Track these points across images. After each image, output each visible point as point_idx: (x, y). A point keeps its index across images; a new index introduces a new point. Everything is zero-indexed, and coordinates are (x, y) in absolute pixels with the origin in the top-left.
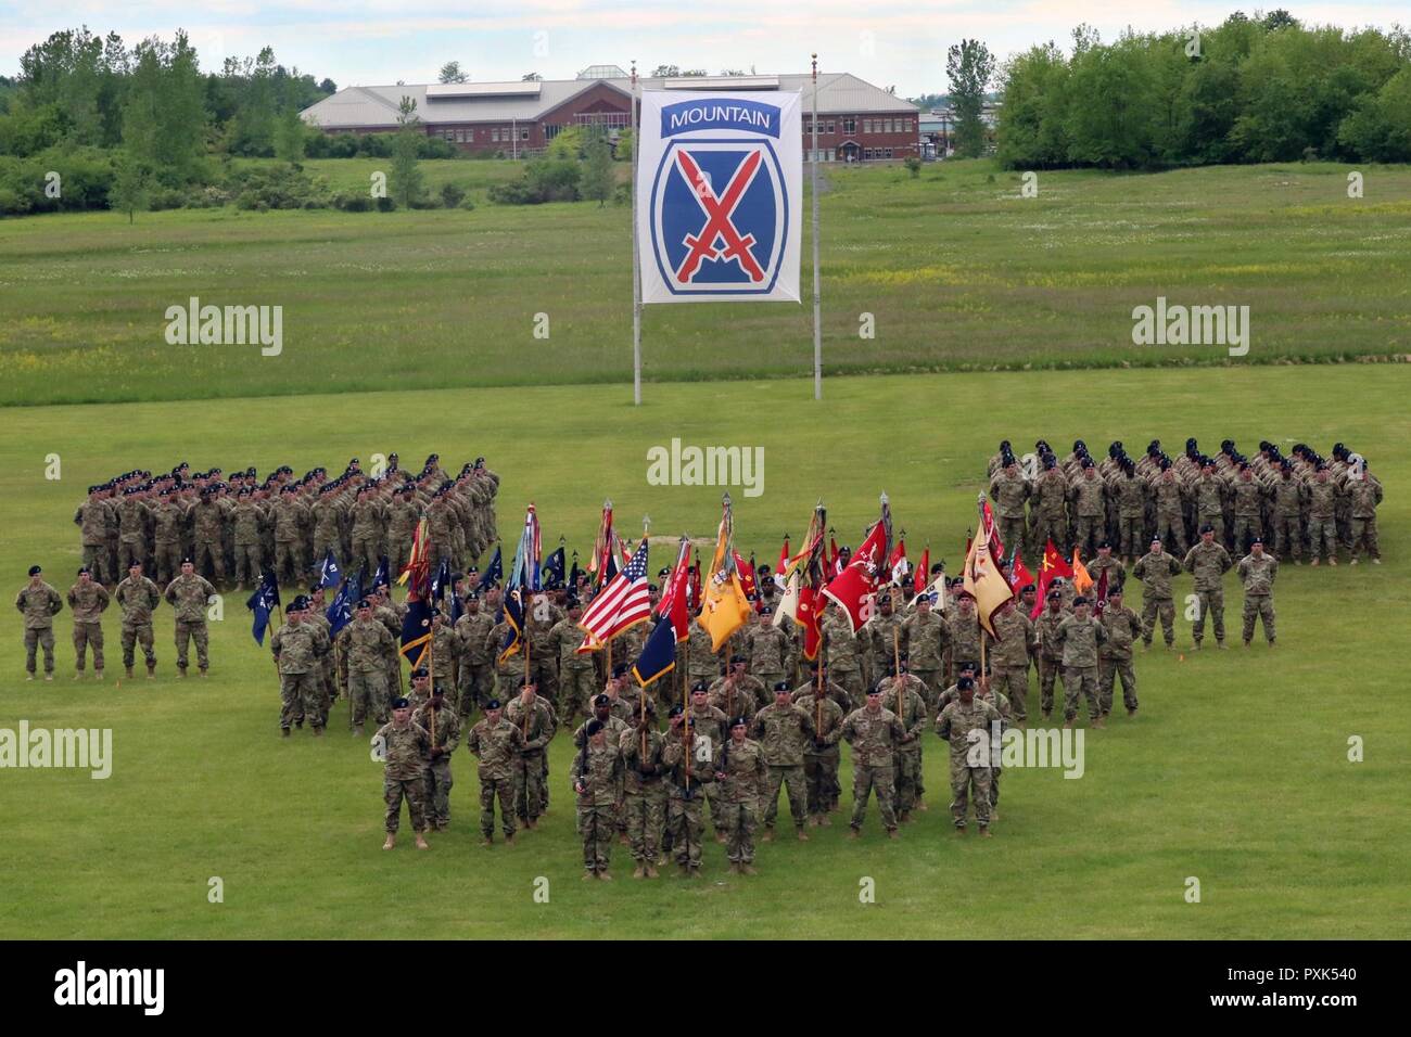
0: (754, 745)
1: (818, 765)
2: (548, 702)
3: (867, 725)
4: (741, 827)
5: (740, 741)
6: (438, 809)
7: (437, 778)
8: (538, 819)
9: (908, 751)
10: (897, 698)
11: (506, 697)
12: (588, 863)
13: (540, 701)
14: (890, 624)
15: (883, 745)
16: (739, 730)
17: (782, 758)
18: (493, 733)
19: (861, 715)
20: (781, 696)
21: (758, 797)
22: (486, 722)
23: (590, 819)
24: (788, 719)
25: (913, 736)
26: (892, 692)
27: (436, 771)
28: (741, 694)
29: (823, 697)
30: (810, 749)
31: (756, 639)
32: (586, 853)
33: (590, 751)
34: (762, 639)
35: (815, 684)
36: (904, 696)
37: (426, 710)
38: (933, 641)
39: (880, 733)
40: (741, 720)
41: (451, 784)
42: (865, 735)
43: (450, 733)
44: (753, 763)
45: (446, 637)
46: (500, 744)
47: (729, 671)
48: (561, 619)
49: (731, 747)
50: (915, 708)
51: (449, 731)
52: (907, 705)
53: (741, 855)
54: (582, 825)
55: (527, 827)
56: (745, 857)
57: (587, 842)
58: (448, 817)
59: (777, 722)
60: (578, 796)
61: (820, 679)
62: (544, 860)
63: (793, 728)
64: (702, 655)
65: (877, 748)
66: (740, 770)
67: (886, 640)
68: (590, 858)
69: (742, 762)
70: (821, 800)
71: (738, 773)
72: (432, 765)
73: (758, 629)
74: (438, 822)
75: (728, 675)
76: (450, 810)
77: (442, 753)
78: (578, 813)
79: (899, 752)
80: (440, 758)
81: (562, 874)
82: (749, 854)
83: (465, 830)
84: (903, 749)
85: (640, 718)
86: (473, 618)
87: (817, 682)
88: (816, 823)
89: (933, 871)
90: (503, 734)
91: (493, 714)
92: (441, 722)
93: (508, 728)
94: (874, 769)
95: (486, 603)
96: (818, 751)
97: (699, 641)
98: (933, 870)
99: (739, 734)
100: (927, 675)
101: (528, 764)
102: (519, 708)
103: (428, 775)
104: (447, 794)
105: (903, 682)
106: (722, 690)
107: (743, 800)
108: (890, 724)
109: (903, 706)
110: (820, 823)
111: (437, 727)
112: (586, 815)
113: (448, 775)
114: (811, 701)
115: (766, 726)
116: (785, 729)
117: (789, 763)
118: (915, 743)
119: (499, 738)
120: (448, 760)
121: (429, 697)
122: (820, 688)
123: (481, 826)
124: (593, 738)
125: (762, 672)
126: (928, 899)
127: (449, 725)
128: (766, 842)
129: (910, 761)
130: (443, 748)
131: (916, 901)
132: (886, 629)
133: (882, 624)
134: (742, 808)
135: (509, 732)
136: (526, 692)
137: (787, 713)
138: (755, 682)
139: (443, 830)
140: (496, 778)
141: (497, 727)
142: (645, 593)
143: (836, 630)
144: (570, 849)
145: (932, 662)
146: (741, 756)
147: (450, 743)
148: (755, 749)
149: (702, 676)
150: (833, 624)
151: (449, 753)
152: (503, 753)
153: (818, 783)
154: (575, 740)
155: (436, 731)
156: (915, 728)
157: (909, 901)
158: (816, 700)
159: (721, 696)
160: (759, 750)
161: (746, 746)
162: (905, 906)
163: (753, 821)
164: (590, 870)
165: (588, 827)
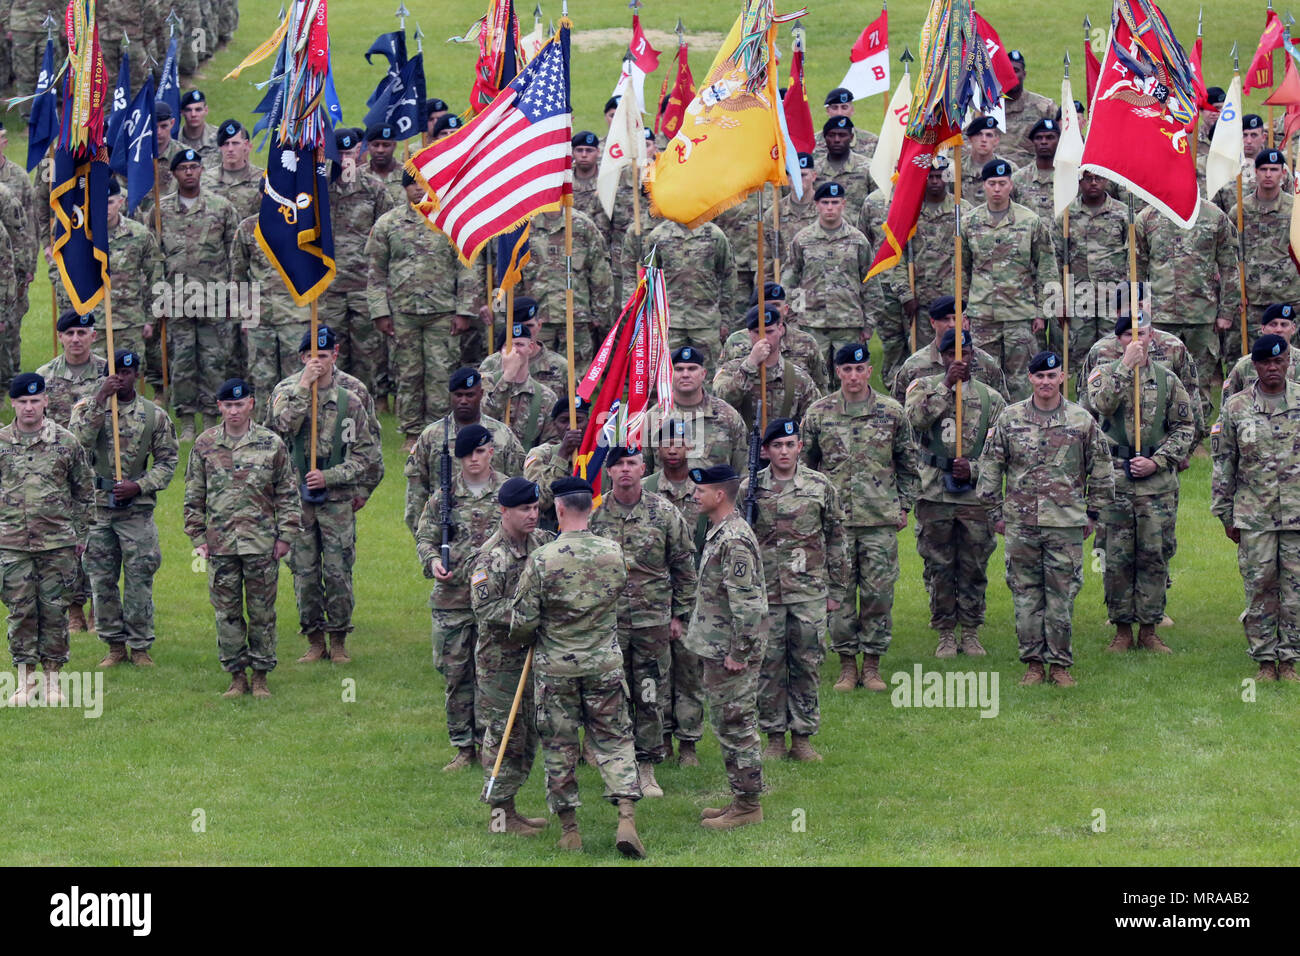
0: (817, 481)
1: (957, 524)
2: (362, 385)
3: (1033, 436)
4: (788, 658)
5: (784, 471)
6: (128, 617)
7: (129, 547)
8: (349, 637)
9: (1152, 497)
10: (1131, 380)
11: (270, 374)
12: (458, 734)
13: (348, 385)
14: (1098, 223)
15: (1068, 480)
16: (785, 449)
17: (858, 510)
18: (236, 456)
19: (1020, 415)
20: (854, 373)
21: (826, 592)
22: (218, 430)
23: (461, 639)
24: (868, 425)
25: (1162, 463)
26: (1121, 368)
27: (123, 532)
28: (789, 370)
29: (966, 378)
30: (937, 490)
31: (807, 253)
32: (452, 712)
33: (460, 491)
34: (820, 252)
35: (947, 347)
36: (1144, 378)
37: (101, 402)
38: (1200, 261)
39: (1061, 454)
40: (789, 427)
41: (156, 562)
42: (1029, 458)
43: (155, 451)
44: (815, 519)
45: (134, 243)
46: (252, 478)
47: (762, 321)
48: (390, 206)
49: (767, 484)
50: (1169, 404)
51: (153, 448)
52: (1151, 396)
53: (789, 718)
54: (445, 653)
55: (326, 656)
56: (798, 723)
57: (454, 691)
58: (151, 634)
59: (844, 433)
60: (434, 587)
61: (959, 339)
62: (359, 729)
63: (879, 444)
64: (685, 284)
65: (1052, 488)
66: (785, 535)
67: (1091, 257)
68: (461, 725)
69: (791, 517)
70: (961, 599)
71: (782, 542)
72: (114, 520)
73: (812, 230)
74: (129, 645)
75: (762, 327)
76: (155, 619)
77: (138, 492)
78: (436, 626)
79: (1133, 497)
80: (131, 503)
81: (399, 759)
82: (806, 716)
83: (188, 663)
84: (1142, 491)
85: (567, 420)
86: (189, 203)
87: (953, 345)
88: (952, 651)
89: (1205, 757)
90: (259, 457)
91: (234, 410)
92: (137, 426)
93: (268, 444)
94: (1045, 533)
95: (222, 170)
96: (956, 494)
97: (678, 254)
98: (1208, 757)
99: (784, 459)
100: (1189, 333)
101: (322, 519)
102: (291, 399)
103: (107, 542)
104: (148, 584)
105: (1145, 345)
106: (748, 363)
107: (795, 598)
108: (1083, 437)
109: (1142, 398)
110: (960, 651)
111: (125, 439)
112: (454, 631)
113: (150, 541)
114: (940, 385)
115: (822, 439)
116: (863, 447)
117: (871, 521)
118: (1167, 478)
119: (250, 466)
120: (149, 509)
121: (107, 373)
122: (958, 357)
123: (217, 653)
124: (468, 462)
125: (819, 323)
126: (1197, 818)
127: (152, 435)
128: (843, 693)
129: (1156, 519)
130: (141, 483)
131: (1172, 823)
132: (1090, 234)
133: (1083, 222)
134: (791, 617)
135: (271, 454)
136: (312, 363)
137: (865, 413)
138: (810, 343)
139: (141, 661)
140: (241, 552)
141: (245, 441)
142: (562, 150)
143: (987, 232)
144: (417, 704)
145: (1199, 304)
146: (788, 504)
147: (154, 474)
148: (819, 489)
149: (684, 331)
150: (980, 219)
151: (152, 495)
152: (258, 499)
153: (957, 565)
154: (408, 468)
155: (123, 446)
156: (1169, 446)
157: (1154, 822)
158: (951, 383)
159: (746, 374)
160: (828, 491)
161: (799, 482)
162: (1147, 833)
163: (815, 645)
164: (462, 749)
165: (456, 658)
